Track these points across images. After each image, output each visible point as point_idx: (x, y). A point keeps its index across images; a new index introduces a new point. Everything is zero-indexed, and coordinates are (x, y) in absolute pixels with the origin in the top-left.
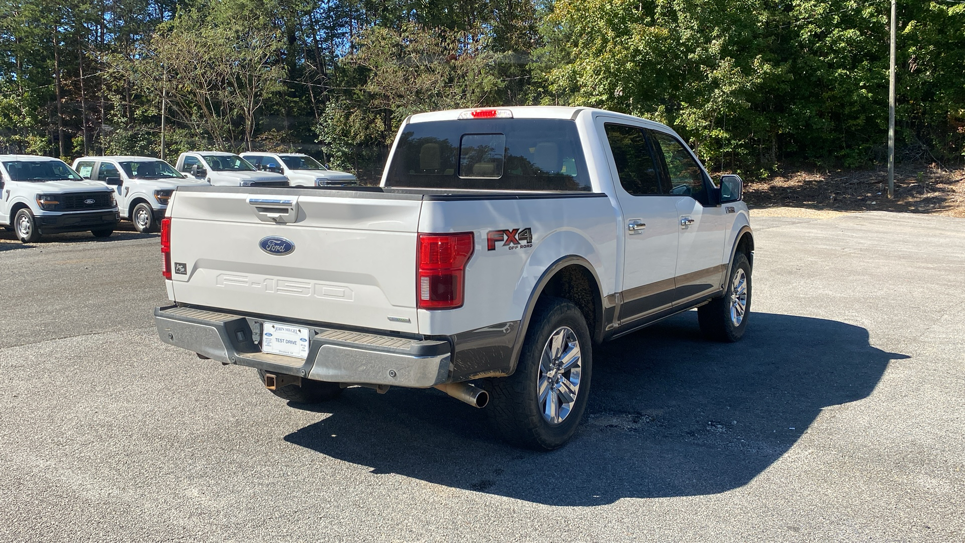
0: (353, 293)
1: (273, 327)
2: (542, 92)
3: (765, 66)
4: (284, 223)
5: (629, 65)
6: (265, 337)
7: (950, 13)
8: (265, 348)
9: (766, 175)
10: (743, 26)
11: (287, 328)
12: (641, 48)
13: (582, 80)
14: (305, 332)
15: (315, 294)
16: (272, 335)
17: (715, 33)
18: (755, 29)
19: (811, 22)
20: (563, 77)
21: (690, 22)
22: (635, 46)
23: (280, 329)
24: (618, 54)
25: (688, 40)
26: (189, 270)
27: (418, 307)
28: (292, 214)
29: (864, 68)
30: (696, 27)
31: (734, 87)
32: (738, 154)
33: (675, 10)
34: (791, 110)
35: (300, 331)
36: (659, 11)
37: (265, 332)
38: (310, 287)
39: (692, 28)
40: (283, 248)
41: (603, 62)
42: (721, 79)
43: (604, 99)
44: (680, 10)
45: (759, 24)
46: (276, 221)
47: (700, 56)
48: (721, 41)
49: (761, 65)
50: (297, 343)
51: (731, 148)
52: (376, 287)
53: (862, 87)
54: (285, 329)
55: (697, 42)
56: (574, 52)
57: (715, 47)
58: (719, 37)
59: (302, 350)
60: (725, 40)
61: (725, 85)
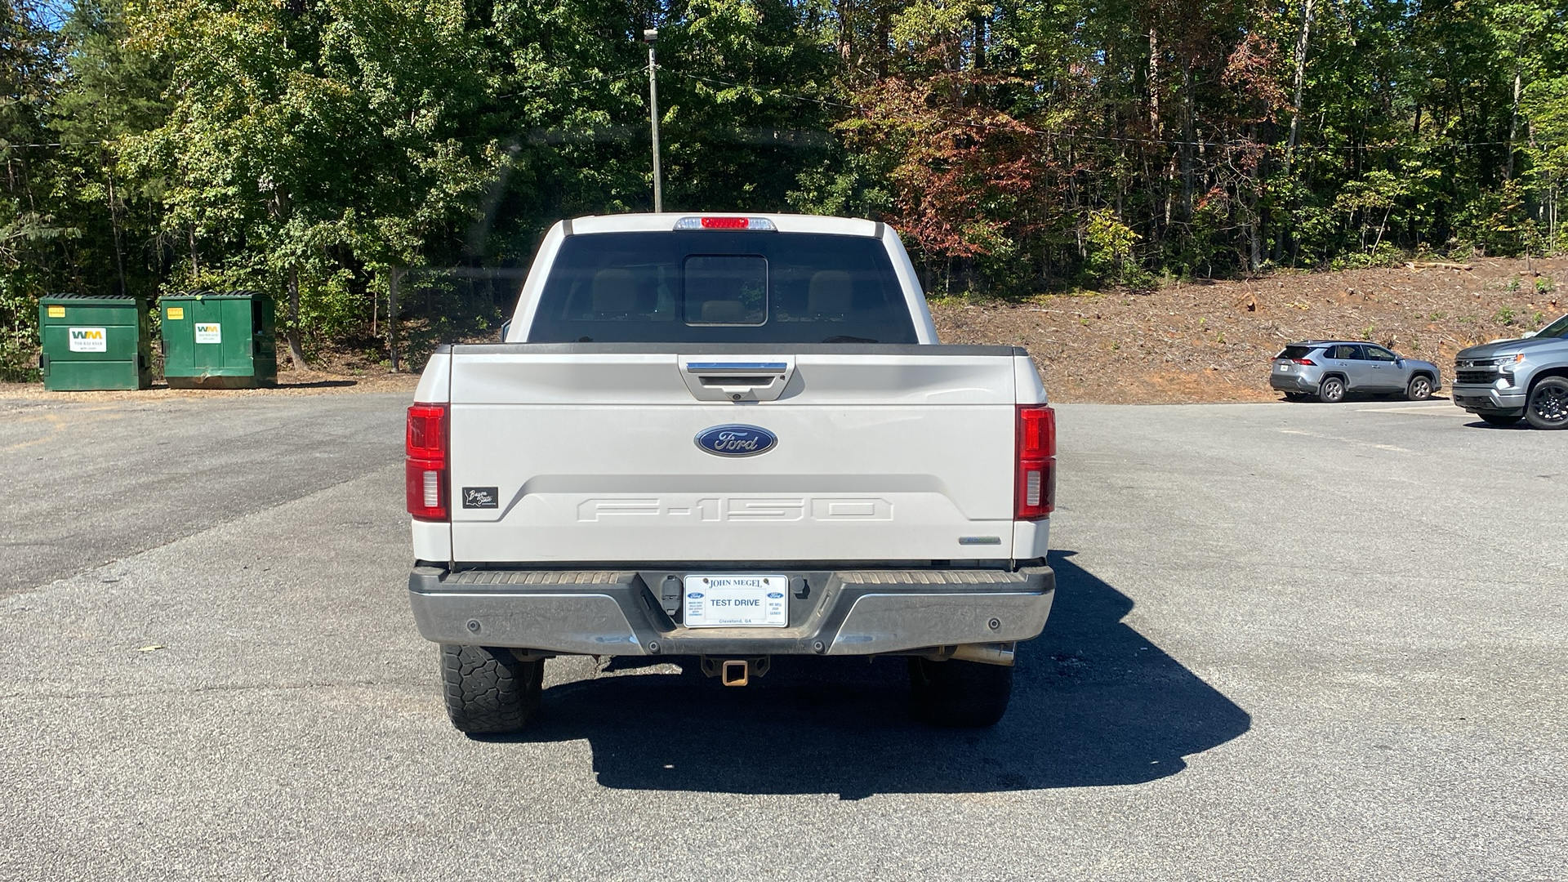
0: (892, 507)
1: (706, 581)
2: (82, 174)
3: (502, 158)
4: (755, 402)
5: (286, 140)
6: (687, 600)
7: (719, 100)
8: (689, 619)
9: (485, 325)
10: (464, 92)
11: (737, 579)
12: (306, 111)
13: (186, 158)
14: (779, 583)
15: (812, 515)
16: (702, 596)
17: (424, 99)
18: (483, 98)
19: (541, 95)
20: (147, 150)
21: (380, 76)
22: (293, 107)
23: (720, 583)
24: (269, 119)
25: (381, 104)
26: (504, 500)
27: (1018, 517)
28: (776, 384)
29: (612, 170)
30: (391, 86)
31: (463, 187)
32: (440, 292)
33: (353, 55)
34: (518, 226)
35: (766, 581)
36: (327, 53)
37: (687, 592)
38: (802, 504)
39: (385, 86)
40: (753, 443)
41: (241, 131)
42: (440, 172)
43: (230, 193)
44: (361, 55)
45: (489, 91)
46: (737, 398)
47: (402, 133)
48: (436, 111)
49: (497, 156)
50: (760, 603)
51: (432, 283)
52: (939, 495)
53: (615, 198)
54: (732, 583)
55: (395, 111)
56: (179, 109)
57: (425, 120)
58: (429, 105)
59: (772, 614)
60: (440, 111)
61: (447, 183)
